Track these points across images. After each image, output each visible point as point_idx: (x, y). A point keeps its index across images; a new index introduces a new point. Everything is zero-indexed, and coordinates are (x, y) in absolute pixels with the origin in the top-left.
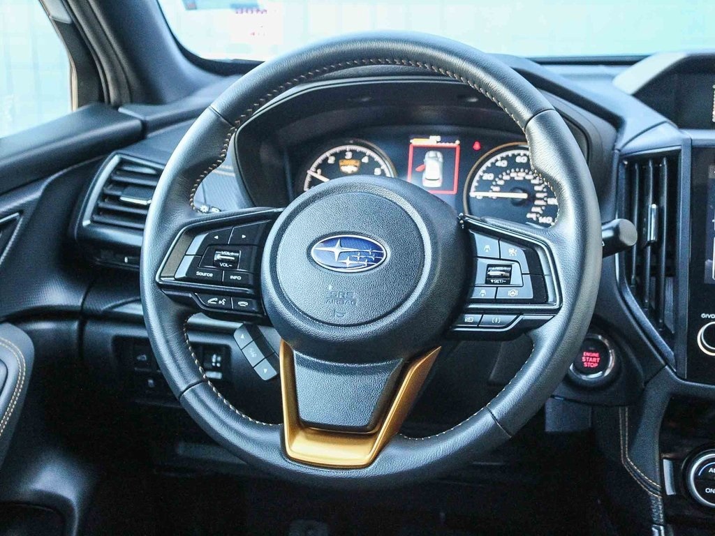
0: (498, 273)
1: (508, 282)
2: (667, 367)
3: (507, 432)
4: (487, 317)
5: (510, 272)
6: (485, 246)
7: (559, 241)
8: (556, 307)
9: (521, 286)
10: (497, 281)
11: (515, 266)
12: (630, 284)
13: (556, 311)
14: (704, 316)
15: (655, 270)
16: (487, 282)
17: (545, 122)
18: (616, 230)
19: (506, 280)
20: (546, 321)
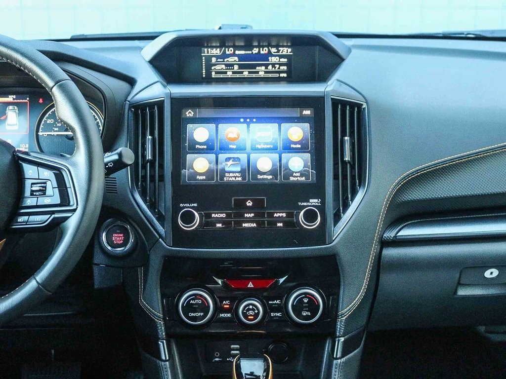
0: (38, 188)
1: (45, 194)
2: (160, 239)
3: (48, 291)
4: (32, 218)
5: (45, 187)
6: (30, 171)
7: (74, 165)
8: (74, 207)
9: (52, 196)
10: (37, 194)
11: (49, 183)
12: (138, 188)
13: (74, 210)
14: (181, 205)
15: (152, 177)
16: (32, 194)
17: (64, 89)
18: (120, 155)
19: (43, 192)
20: (69, 217)
